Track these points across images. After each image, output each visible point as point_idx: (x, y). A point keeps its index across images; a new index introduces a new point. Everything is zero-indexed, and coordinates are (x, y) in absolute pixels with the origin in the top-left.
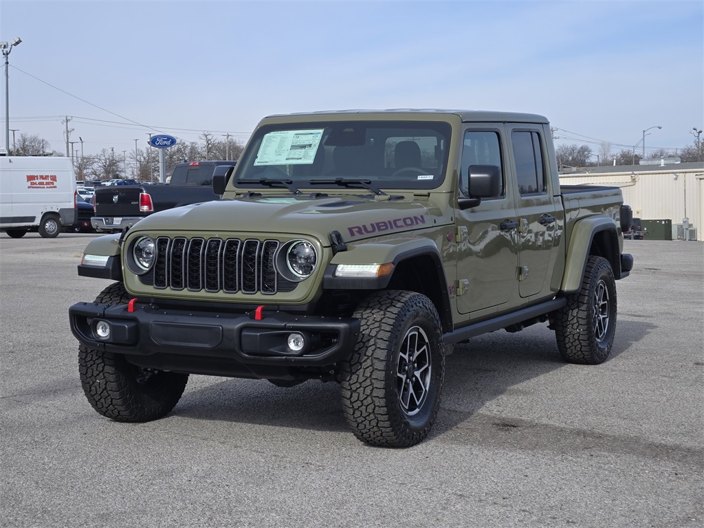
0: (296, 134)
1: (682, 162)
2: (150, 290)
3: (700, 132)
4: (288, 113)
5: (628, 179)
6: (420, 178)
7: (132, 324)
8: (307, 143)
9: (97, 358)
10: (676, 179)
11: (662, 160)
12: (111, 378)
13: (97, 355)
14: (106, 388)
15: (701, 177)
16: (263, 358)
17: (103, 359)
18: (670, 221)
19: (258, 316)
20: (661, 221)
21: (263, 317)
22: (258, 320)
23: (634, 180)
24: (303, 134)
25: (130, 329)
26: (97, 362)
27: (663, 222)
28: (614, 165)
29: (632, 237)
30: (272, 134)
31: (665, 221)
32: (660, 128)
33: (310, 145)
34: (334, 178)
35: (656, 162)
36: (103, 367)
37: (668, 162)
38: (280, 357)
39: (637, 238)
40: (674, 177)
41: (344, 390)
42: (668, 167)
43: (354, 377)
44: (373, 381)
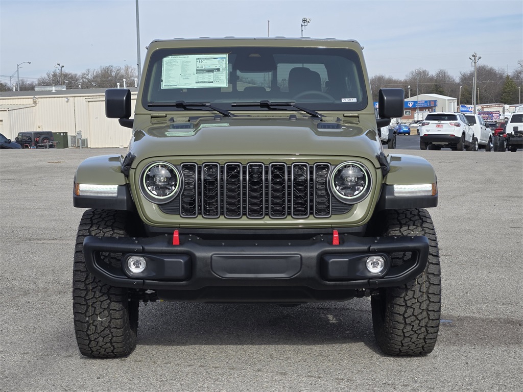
0: (199, 59)
1: (67, 89)
2: (176, 219)
3: (63, 67)
4: (172, 38)
5: (31, 101)
6: (344, 100)
7: (186, 258)
8: (213, 67)
9: (101, 295)
10: (67, 101)
11: (54, 87)
12: (117, 315)
13: (100, 292)
14: (109, 326)
15: (89, 100)
16: (344, 283)
17: (108, 296)
18: (66, 133)
19: (336, 242)
20: (60, 133)
21: (342, 242)
22: (336, 246)
23: (35, 102)
24: (205, 59)
25: (186, 263)
26: (102, 299)
27: (62, 134)
28: (14, 91)
29: (48, 147)
30: (170, 58)
31: (63, 133)
32: (30, 63)
33: (218, 70)
34: (258, 101)
35: (48, 89)
36: (109, 304)
37: (57, 89)
38: (362, 281)
39: (51, 146)
40: (66, 100)
41: (398, 307)
42: (58, 92)
43: (410, 293)
44: (430, 296)
